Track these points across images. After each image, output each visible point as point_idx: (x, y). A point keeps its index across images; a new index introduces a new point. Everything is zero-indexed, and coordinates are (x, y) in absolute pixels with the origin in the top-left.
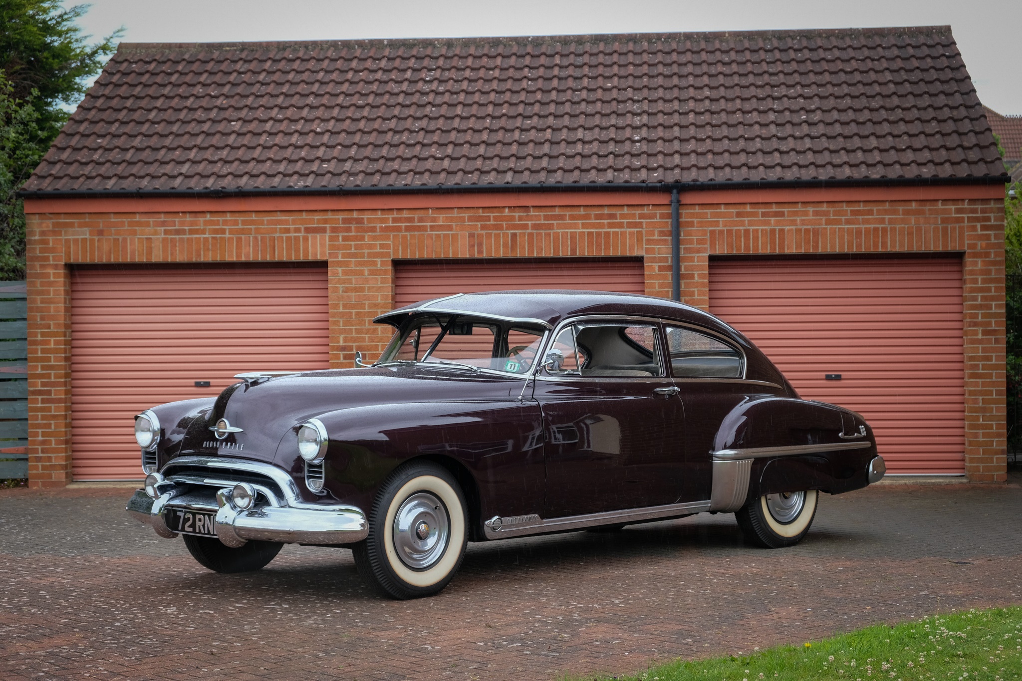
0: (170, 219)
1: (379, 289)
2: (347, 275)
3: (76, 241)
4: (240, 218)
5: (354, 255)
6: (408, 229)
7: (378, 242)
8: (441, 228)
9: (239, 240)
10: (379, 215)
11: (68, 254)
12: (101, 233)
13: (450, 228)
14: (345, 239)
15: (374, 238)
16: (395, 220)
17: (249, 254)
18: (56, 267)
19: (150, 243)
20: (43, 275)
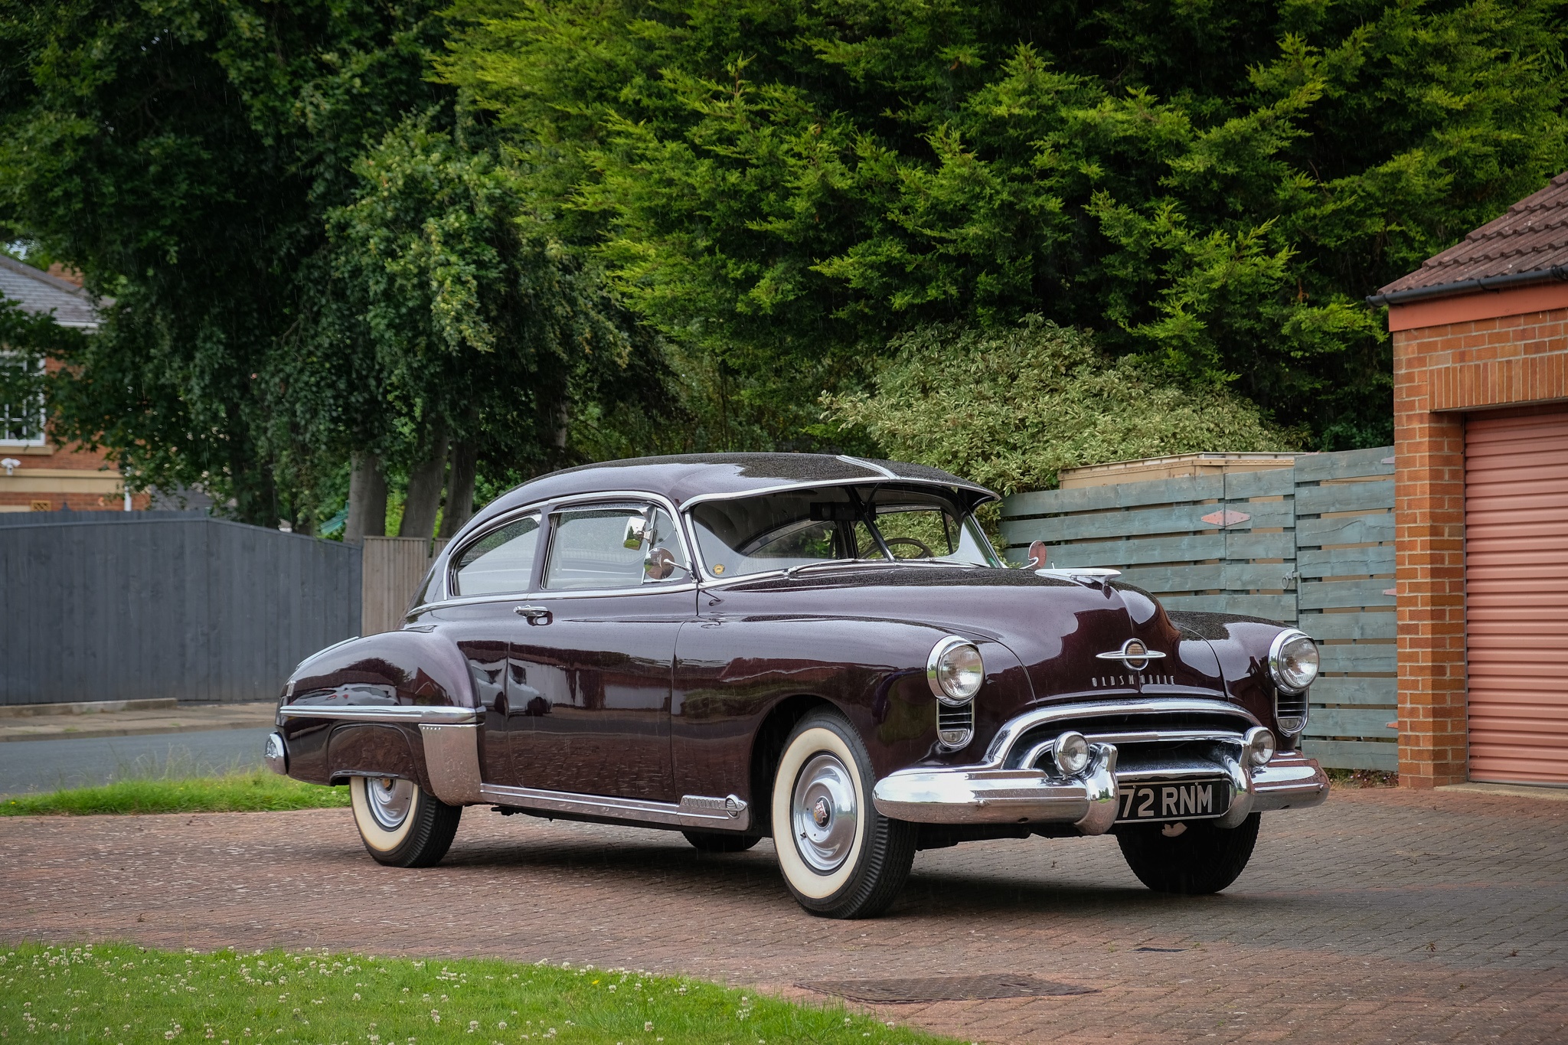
0: (1529, 325)
3: (1439, 370)
11: (1433, 395)
12: (1462, 357)
18: (1421, 418)
19: (1509, 369)
20: (1410, 433)
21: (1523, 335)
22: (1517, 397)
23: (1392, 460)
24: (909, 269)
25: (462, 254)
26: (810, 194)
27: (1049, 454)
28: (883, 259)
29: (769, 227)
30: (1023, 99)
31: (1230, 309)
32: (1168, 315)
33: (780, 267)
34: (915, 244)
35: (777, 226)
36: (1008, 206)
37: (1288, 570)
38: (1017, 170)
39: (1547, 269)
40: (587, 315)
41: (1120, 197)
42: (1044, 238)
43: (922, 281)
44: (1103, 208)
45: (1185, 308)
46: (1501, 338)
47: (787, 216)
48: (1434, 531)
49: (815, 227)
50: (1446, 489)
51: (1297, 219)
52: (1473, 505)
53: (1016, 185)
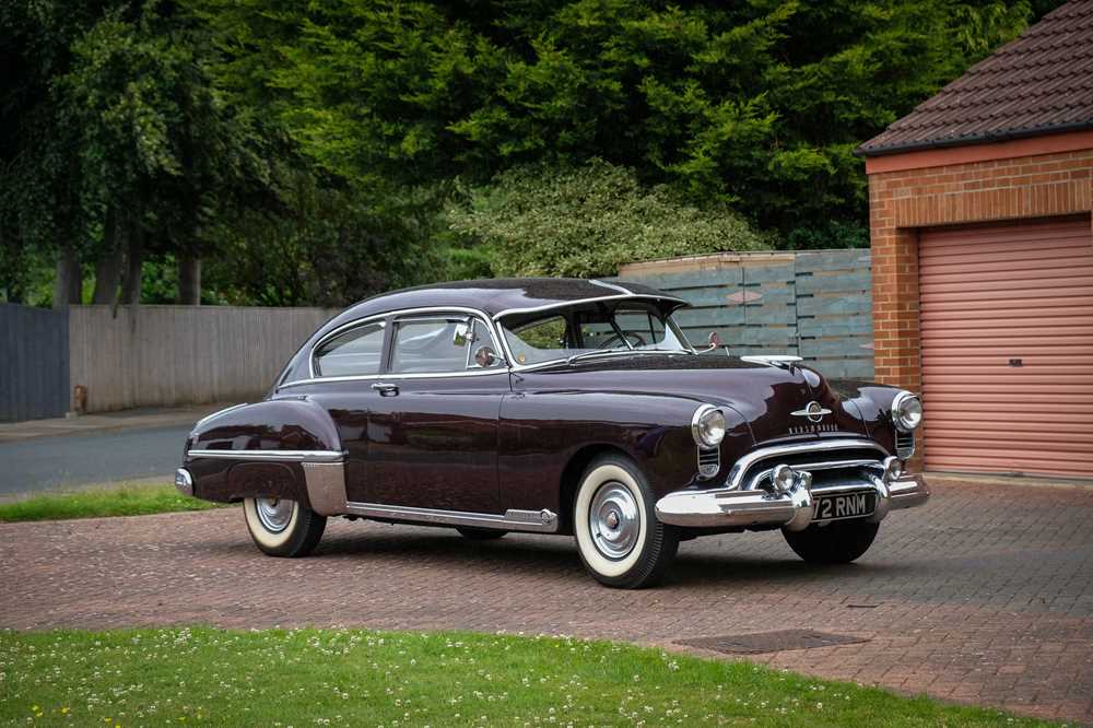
3: (903, 200)
4: (1020, 165)
9: (1020, 189)
11: (898, 217)
12: (919, 191)
18: (890, 232)
19: (954, 199)
20: (883, 242)
21: (963, 177)
22: (959, 218)
23: (868, 258)
24: (512, 128)
25: (156, 107)
26: (445, 77)
27: (610, 253)
28: (494, 121)
29: (416, 99)
30: (597, 14)
31: (732, 153)
32: (693, 158)
33: (419, 127)
34: (516, 111)
35: (421, 98)
36: (583, 86)
37: (792, 332)
38: (587, 62)
39: (981, 134)
40: (238, 150)
41: (661, 79)
42: (606, 107)
43: (520, 136)
44: (650, 88)
45: (706, 153)
46: (948, 179)
47: (426, 91)
48: (900, 307)
49: (445, 99)
50: (907, 279)
51: (777, 92)
52: (924, 288)
53: (588, 72)
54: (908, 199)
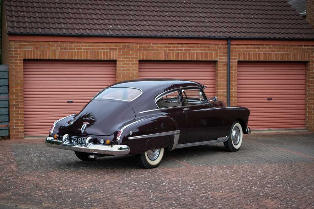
0: (62, 44)
1: (134, 70)
2: (124, 65)
3: (28, 51)
4: (87, 44)
5: (126, 58)
6: (144, 50)
7: (134, 54)
8: (155, 50)
9: (87, 52)
10: (135, 45)
11: (25, 56)
13: (158, 50)
14: (123, 52)
15: (133, 53)
16: (140, 47)
17: (90, 57)
18: (20, 60)
19: (55, 52)
21: (60, 46)
22: (58, 58)
54: (31, 51)
